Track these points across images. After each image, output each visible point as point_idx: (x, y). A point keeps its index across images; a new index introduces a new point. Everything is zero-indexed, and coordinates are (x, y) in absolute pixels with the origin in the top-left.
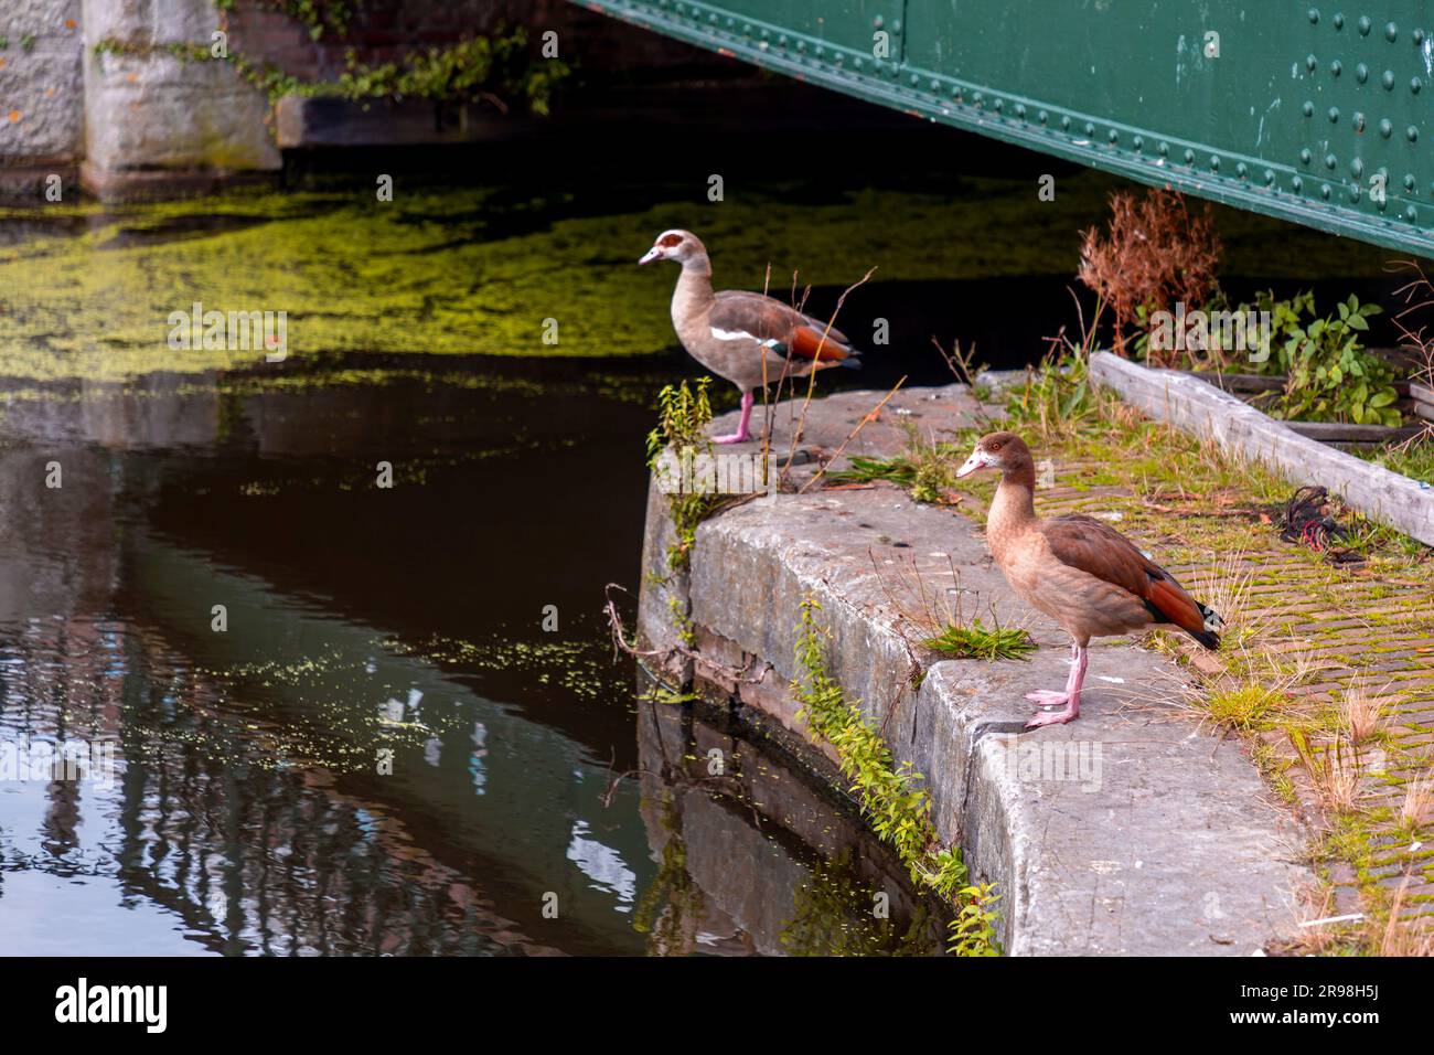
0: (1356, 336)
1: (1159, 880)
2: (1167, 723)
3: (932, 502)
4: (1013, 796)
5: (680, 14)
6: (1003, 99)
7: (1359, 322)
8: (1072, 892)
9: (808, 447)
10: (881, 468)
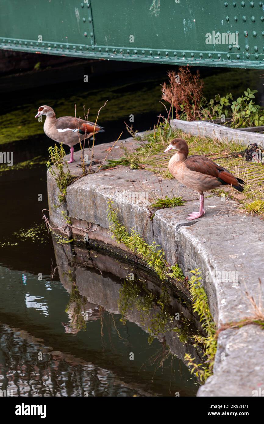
0: (252, 100)
1: (252, 257)
2: (234, 215)
3: (137, 169)
4: (197, 242)
5: (21, 44)
6: (130, 50)
7: (252, 96)
8: (227, 265)
9: (94, 160)
10: (118, 162)
